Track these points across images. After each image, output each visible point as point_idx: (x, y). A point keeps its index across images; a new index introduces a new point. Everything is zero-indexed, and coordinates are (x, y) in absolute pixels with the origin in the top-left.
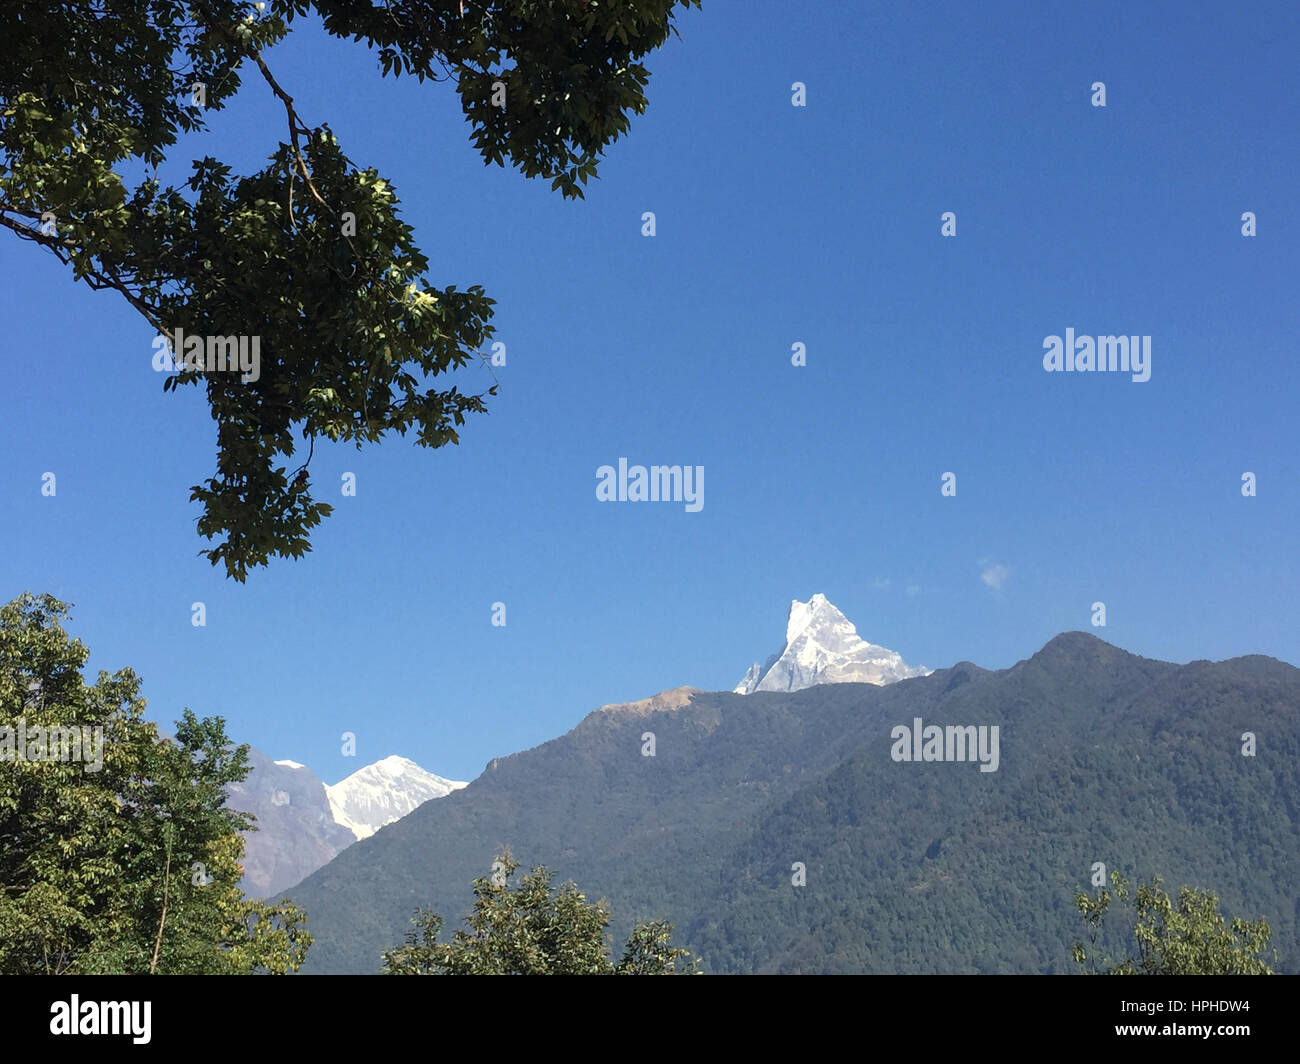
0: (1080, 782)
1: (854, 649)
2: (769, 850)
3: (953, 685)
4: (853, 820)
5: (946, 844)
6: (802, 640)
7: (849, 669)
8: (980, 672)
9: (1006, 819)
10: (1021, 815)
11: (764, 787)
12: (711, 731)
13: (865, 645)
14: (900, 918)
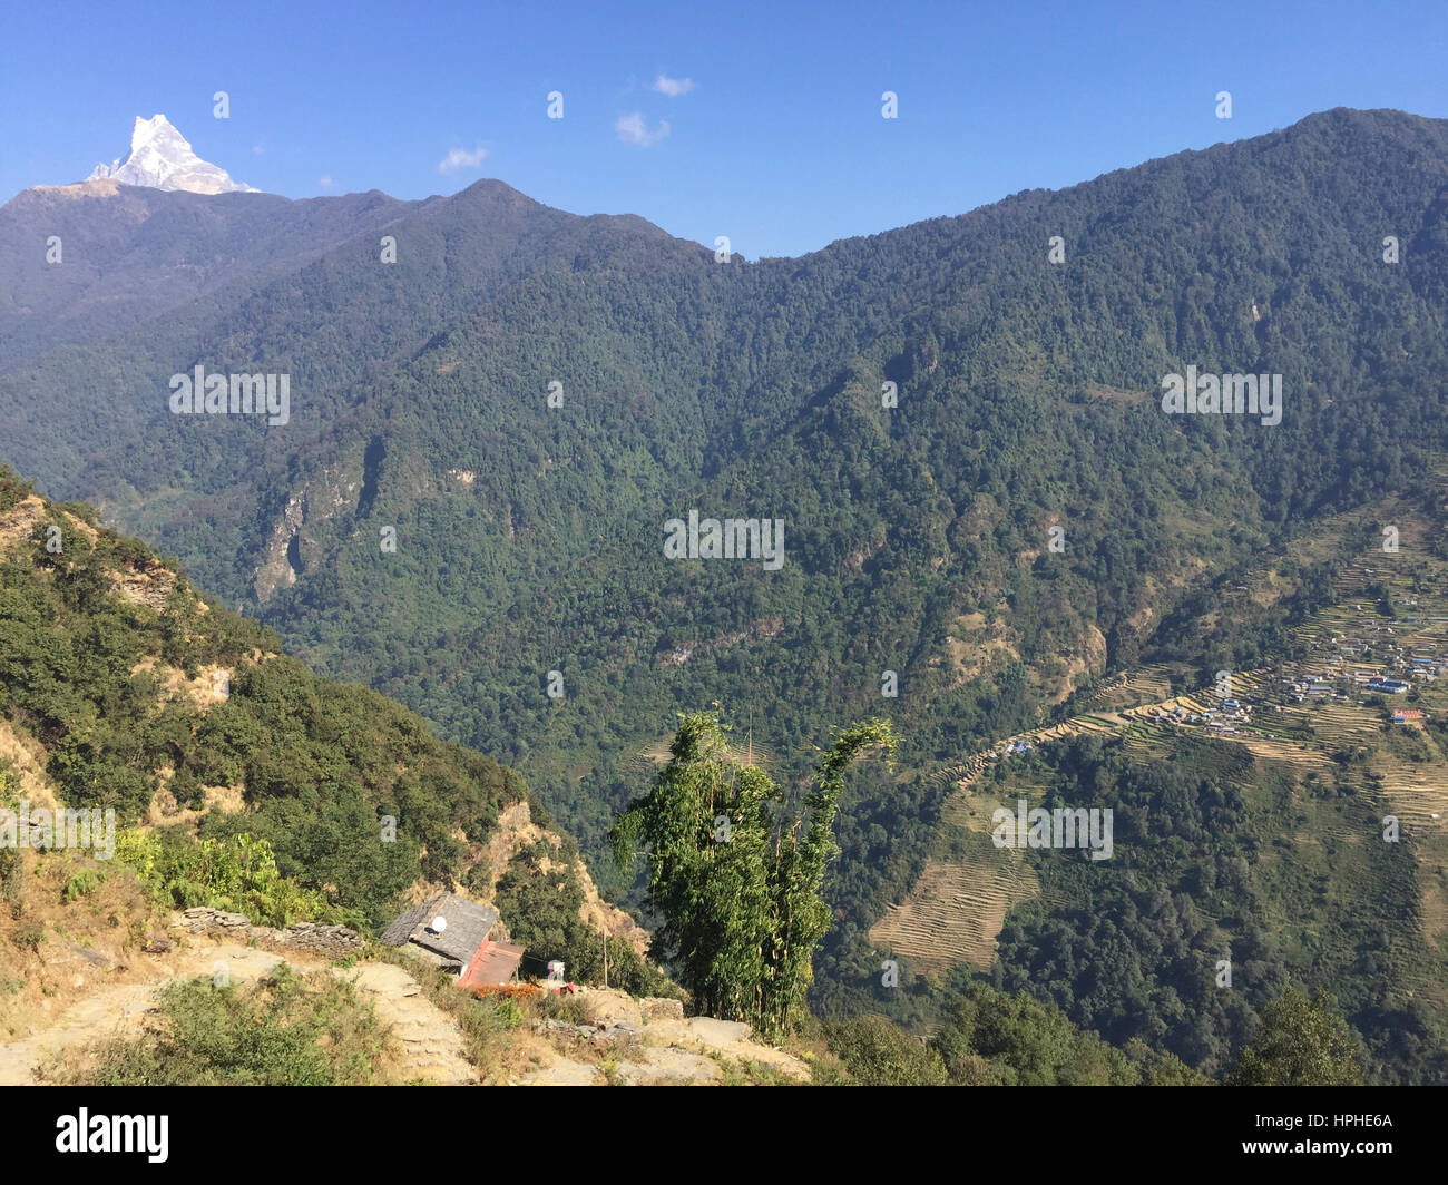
0: (548, 297)
1: (189, 163)
2: (251, 325)
3: (370, 206)
4: (329, 307)
5: (452, 336)
6: (145, 150)
7: (192, 179)
8: (392, 200)
9: (495, 321)
10: (507, 319)
11: (200, 270)
12: (142, 220)
13: (198, 161)
14: (436, 393)
